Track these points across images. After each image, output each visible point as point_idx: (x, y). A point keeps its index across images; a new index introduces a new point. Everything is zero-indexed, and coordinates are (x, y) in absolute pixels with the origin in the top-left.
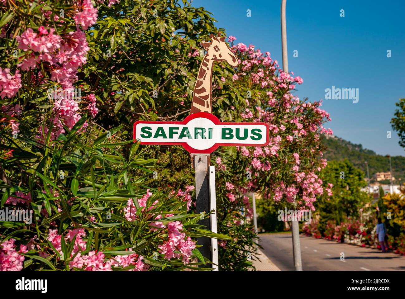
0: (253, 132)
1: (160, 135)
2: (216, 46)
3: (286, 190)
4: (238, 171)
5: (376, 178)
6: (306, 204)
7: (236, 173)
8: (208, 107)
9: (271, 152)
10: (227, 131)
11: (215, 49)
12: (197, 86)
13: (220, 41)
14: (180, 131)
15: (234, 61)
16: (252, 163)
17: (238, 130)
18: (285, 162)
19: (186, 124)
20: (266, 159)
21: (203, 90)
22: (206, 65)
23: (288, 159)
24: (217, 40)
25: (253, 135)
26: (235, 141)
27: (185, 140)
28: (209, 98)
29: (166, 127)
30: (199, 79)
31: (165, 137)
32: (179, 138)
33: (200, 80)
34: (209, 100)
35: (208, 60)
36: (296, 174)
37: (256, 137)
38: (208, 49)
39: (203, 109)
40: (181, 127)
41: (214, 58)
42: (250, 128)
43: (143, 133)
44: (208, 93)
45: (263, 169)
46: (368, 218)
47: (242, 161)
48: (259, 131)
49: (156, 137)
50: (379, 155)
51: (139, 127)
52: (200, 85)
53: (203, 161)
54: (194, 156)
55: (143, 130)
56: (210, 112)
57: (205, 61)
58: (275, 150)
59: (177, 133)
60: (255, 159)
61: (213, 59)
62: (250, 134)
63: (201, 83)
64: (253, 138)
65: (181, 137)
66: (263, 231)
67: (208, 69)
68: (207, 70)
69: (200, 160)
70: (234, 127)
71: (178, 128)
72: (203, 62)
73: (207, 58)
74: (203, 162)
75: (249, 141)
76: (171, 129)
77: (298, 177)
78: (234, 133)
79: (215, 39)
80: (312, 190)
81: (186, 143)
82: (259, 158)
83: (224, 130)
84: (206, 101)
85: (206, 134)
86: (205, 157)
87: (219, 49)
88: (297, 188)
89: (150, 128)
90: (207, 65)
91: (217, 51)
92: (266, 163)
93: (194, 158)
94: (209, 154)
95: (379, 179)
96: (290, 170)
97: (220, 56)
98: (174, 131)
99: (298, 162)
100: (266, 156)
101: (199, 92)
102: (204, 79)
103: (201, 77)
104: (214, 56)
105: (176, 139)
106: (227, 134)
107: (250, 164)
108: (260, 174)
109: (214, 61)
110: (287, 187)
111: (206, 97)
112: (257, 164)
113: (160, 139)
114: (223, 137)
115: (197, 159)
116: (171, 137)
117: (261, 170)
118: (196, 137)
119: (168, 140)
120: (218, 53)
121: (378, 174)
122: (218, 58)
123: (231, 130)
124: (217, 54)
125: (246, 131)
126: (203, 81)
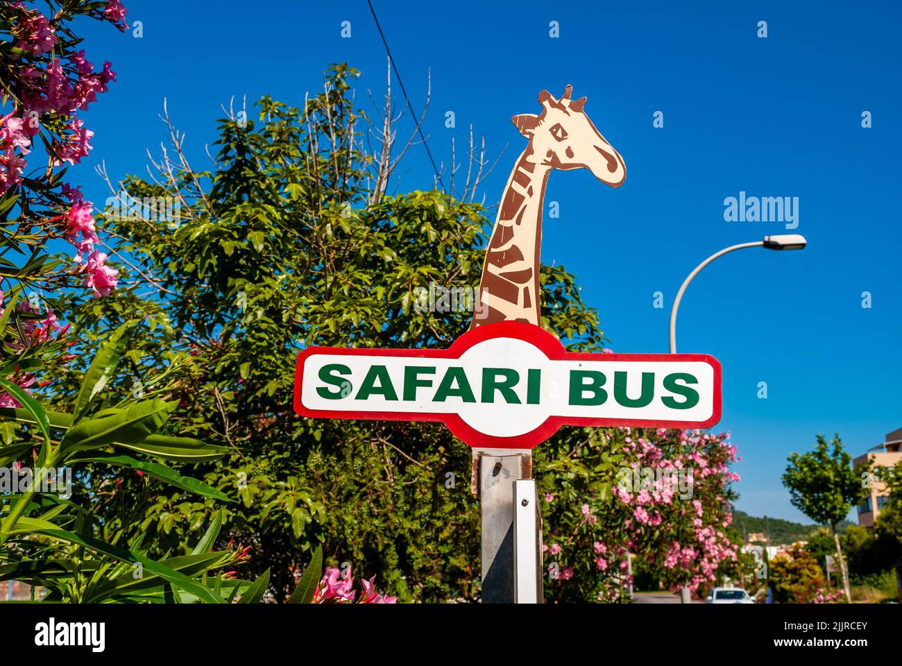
0: (669, 382)
1: (377, 391)
2: (558, 126)
3: (681, 553)
4: (613, 524)
5: (748, 539)
6: (705, 571)
7: (612, 528)
8: (527, 304)
9: (662, 498)
10: (588, 381)
11: (554, 134)
12: (497, 243)
13: (568, 109)
14: (437, 379)
15: (612, 167)
16: (635, 514)
17: (621, 378)
18: (680, 513)
19: (456, 355)
20: (654, 509)
21: (515, 254)
22: (524, 181)
23: (686, 509)
24: (562, 108)
25: (668, 394)
26: (611, 409)
27: (453, 405)
28: (533, 279)
29: (396, 367)
30: (502, 223)
31: (391, 395)
32: (435, 399)
33: (506, 223)
34: (531, 284)
35: (531, 167)
36: (697, 531)
37: (680, 399)
38: (532, 135)
39: (512, 311)
40: (443, 365)
41: (549, 159)
42: (662, 370)
43: (323, 384)
44: (528, 263)
45: (650, 524)
46: (750, 581)
47: (619, 510)
48: (691, 379)
49: (362, 395)
50: (751, 517)
51: (314, 364)
52: (506, 241)
53: (507, 473)
54: (481, 455)
55: (324, 373)
56: (533, 320)
57: (521, 169)
58: (669, 497)
59: (428, 384)
60: (639, 508)
61: (546, 163)
62: (660, 391)
63: (509, 233)
64: (668, 402)
65: (440, 397)
66: (637, 589)
67: (530, 192)
68: (527, 196)
69: (497, 469)
70: (608, 369)
71: (432, 370)
72: (517, 172)
73: (530, 159)
74: (507, 475)
75: (656, 411)
76: (410, 372)
77: (701, 535)
78: (609, 387)
79: (553, 105)
80: (716, 553)
81: (456, 415)
82: (644, 507)
83: (576, 377)
84: (521, 287)
85: (521, 389)
86: (514, 458)
87: (565, 133)
88: (695, 550)
89: (345, 370)
90: (529, 180)
91: (559, 139)
92: (654, 514)
93: (479, 463)
94: (528, 452)
95: (751, 540)
96: (689, 525)
97: (570, 153)
98: (420, 377)
99: (700, 513)
100: (655, 504)
101: (500, 260)
102: (518, 222)
103: (507, 215)
104: (550, 153)
105: (424, 402)
106: (588, 388)
107: (632, 514)
108: (646, 530)
109: (549, 167)
110: (682, 547)
111: (523, 276)
112: (642, 515)
113: (376, 403)
114: (575, 399)
115: (488, 465)
116: (410, 395)
117: (647, 524)
118: (488, 397)
119: (400, 406)
120: (564, 145)
121: (750, 535)
122: (564, 159)
123: (599, 378)
124: (560, 149)
125: (648, 379)
126: (516, 228)
